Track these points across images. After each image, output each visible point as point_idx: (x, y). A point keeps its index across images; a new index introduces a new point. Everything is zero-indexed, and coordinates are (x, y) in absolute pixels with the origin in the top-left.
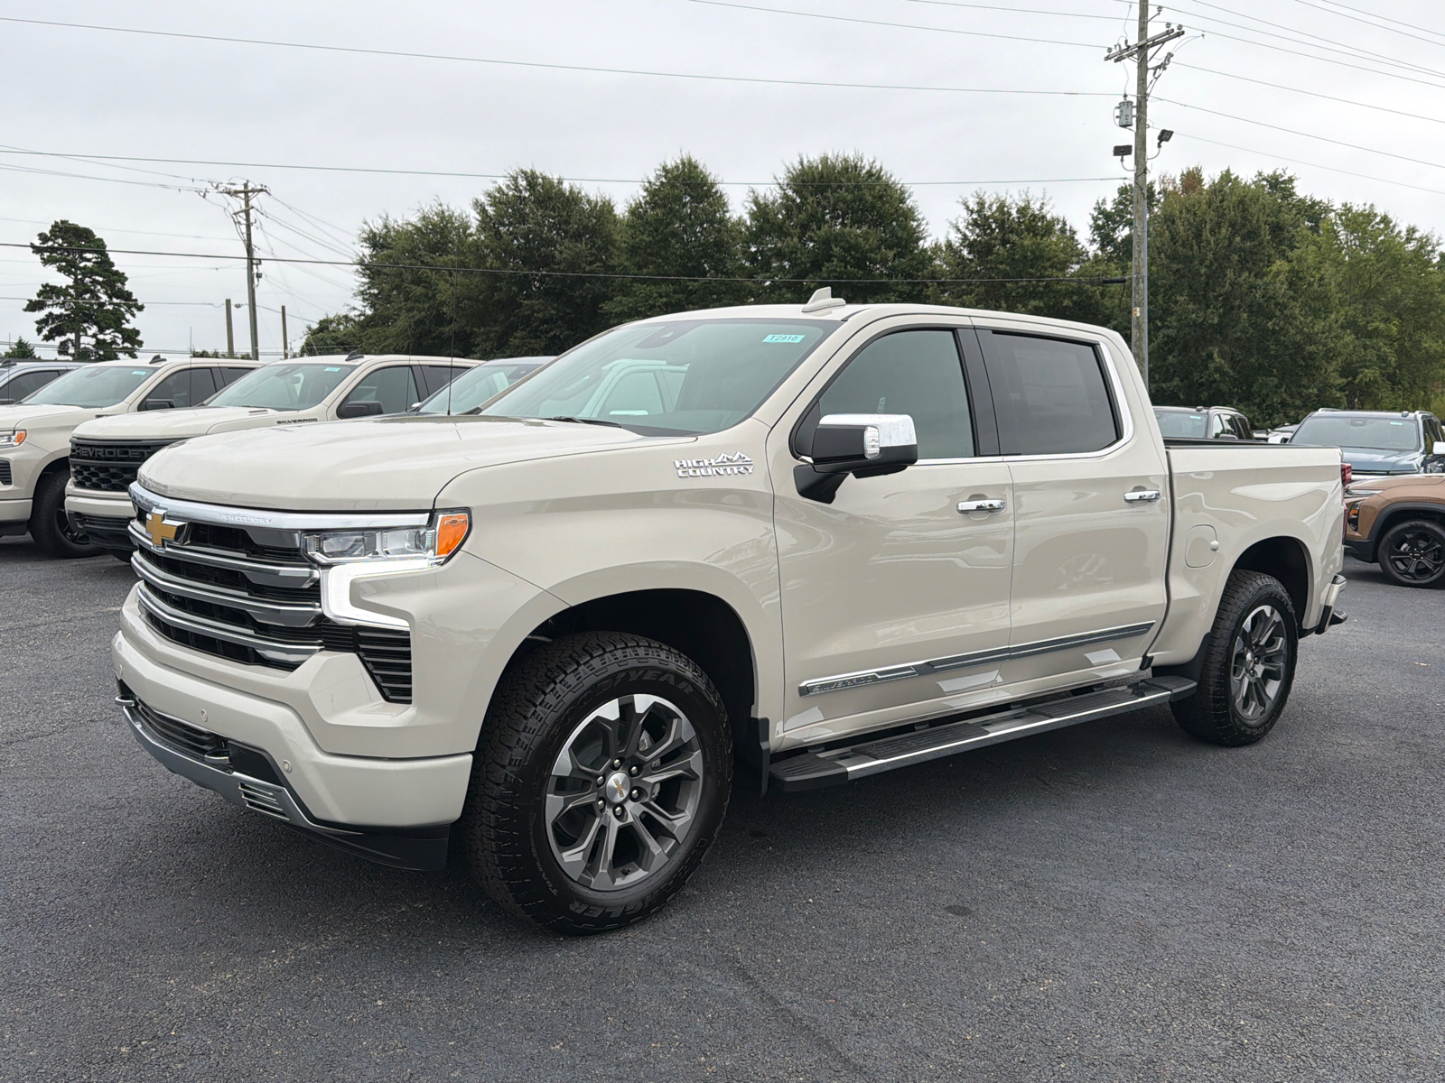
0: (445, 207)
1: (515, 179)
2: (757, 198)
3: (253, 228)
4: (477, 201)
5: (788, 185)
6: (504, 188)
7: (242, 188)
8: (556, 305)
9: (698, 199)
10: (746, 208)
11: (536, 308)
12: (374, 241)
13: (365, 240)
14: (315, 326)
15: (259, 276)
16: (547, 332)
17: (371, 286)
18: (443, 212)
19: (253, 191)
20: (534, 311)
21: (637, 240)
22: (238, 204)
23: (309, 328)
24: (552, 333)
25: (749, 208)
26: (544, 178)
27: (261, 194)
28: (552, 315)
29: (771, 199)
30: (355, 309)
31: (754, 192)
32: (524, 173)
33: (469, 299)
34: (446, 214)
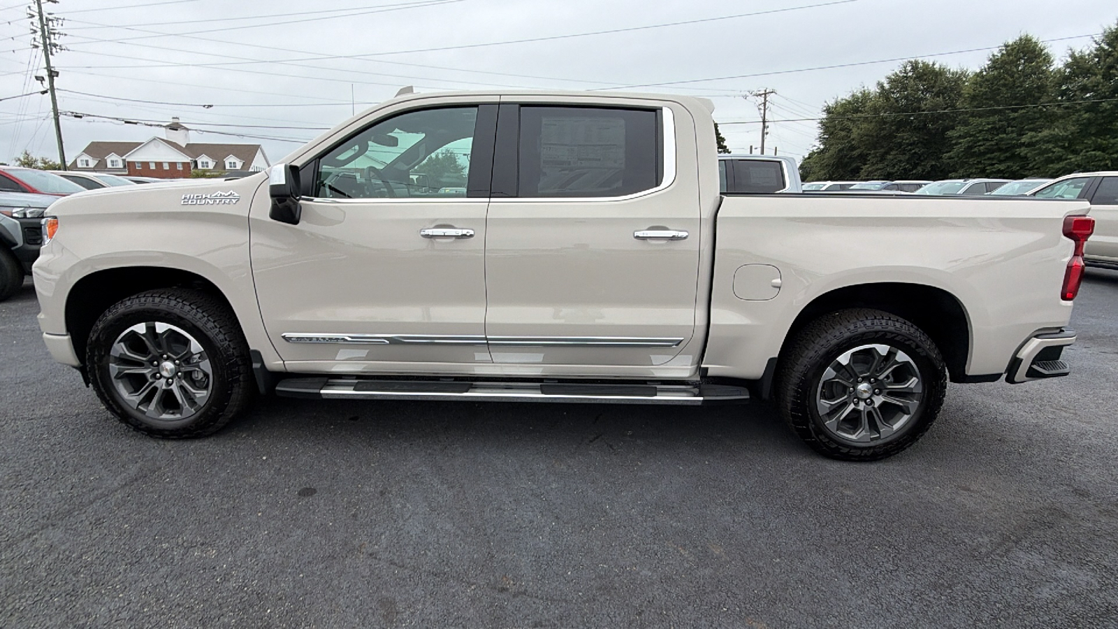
0: (866, 88)
1: (905, 67)
2: (1073, 53)
3: (767, 111)
4: (879, 82)
5: (1103, 40)
6: (898, 72)
7: (764, 92)
8: (918, 135)
9: (1030, 60)
10: (1062, 61)
11: (905, 137)
12: (828, 110)
13: (824, 111)
14: (807, 156)
15: (767, 133)
16: (910, 150)
17: (824, 133)
18: (864, 91)
19: (768, 93)
20: (903, 139)
21: (977, 91)
22: (761, 99)
23: (804, 157)
24: (913, 151)
25: (1065, 61)
26: (923, 63)
27: (772, 94)
28: (914, 141)
29: (1088, 52)
30: (815, 146)
31: (1071, 49)
32: (911, 62)
33: (867, 136)
34: (866, 92)
